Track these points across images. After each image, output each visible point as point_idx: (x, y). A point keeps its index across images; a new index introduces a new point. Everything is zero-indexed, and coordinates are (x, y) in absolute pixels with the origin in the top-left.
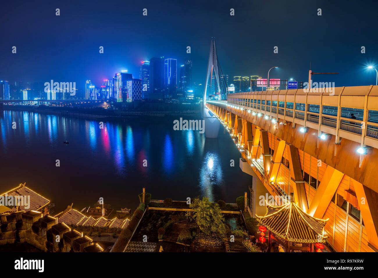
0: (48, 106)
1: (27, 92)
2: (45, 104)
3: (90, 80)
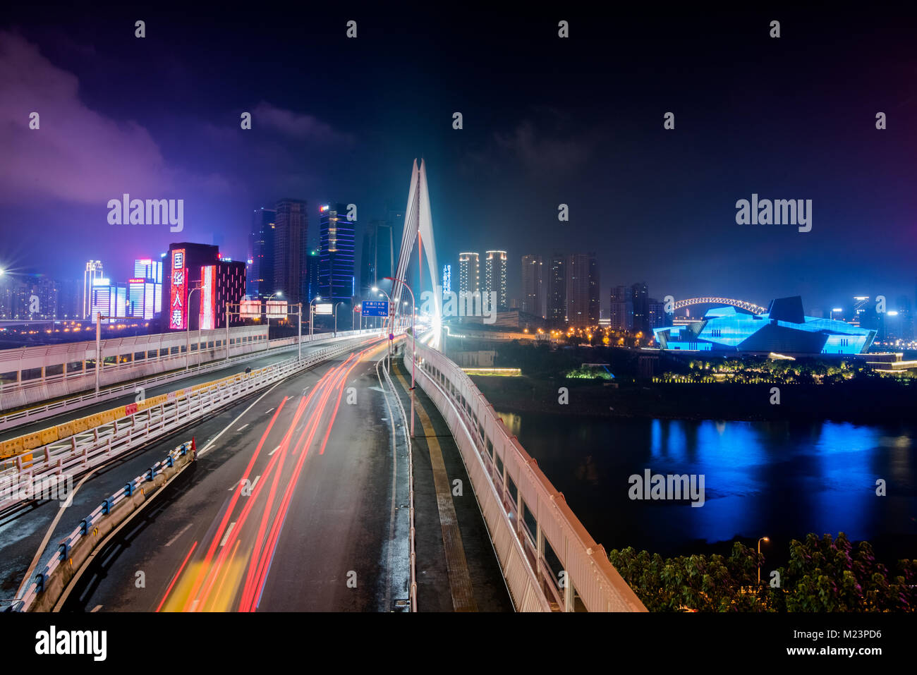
3: (99, 262)
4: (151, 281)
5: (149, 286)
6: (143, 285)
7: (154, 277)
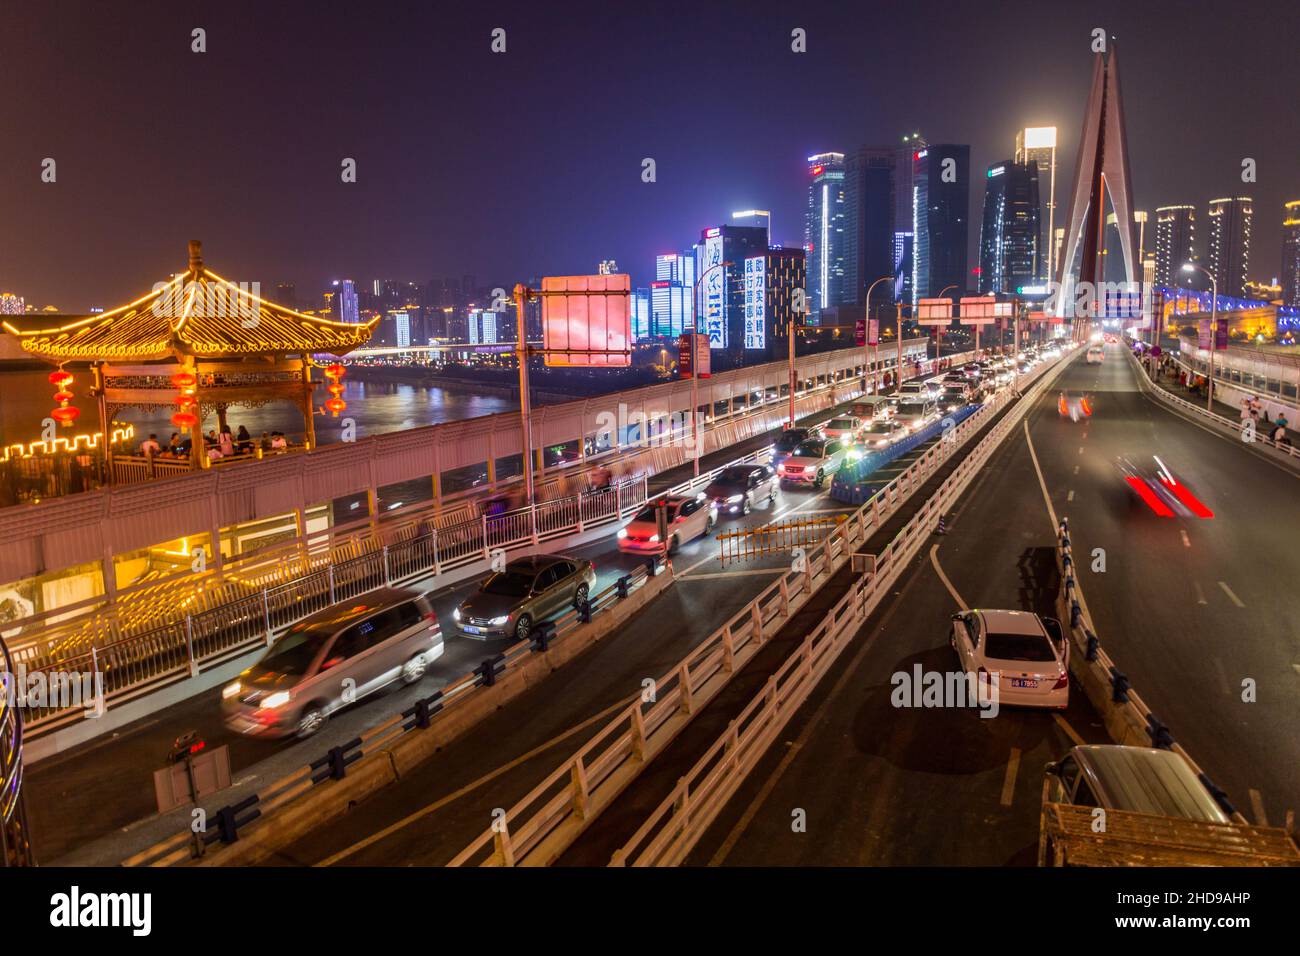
0: (472, 367)
1: (407, 316)
2: (463, 360)
3: (613, 262)
4: (677, 284)
5: (676, 291)
6: (668, 289)
7: (681, 278)
